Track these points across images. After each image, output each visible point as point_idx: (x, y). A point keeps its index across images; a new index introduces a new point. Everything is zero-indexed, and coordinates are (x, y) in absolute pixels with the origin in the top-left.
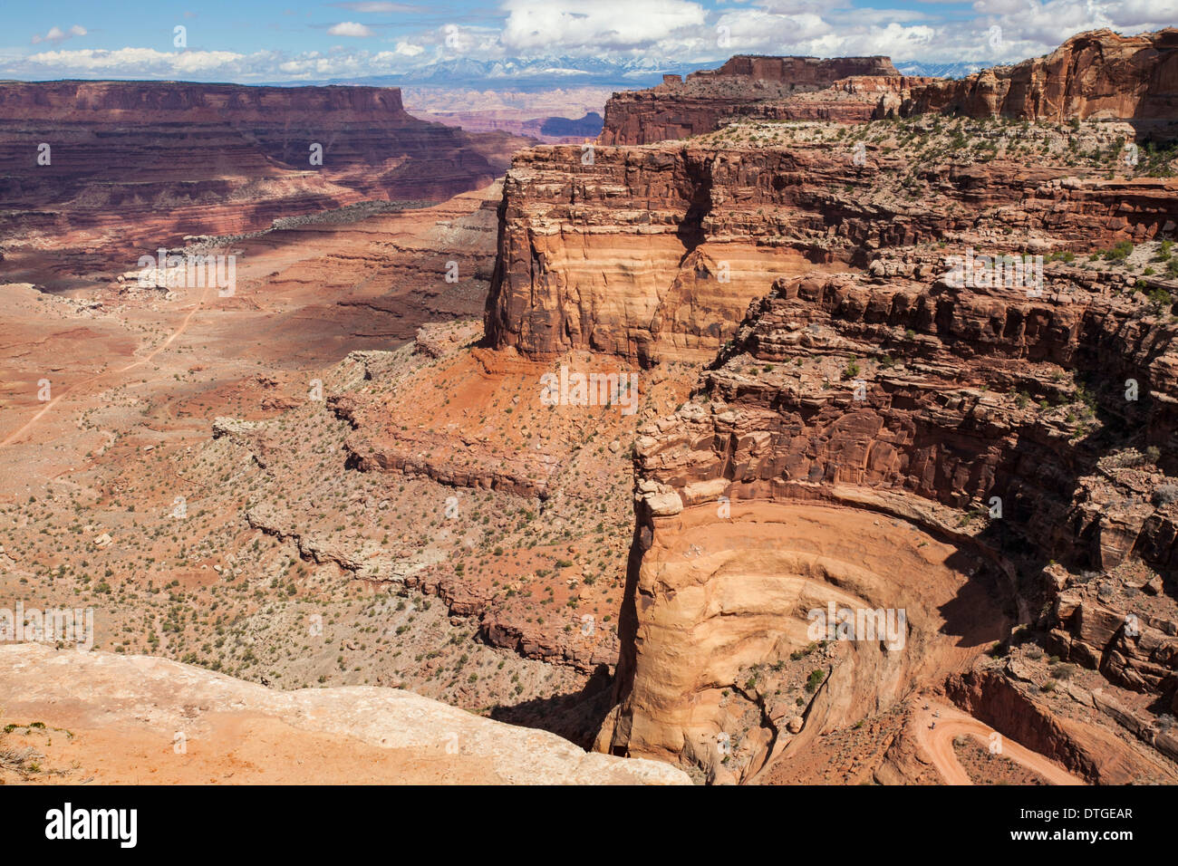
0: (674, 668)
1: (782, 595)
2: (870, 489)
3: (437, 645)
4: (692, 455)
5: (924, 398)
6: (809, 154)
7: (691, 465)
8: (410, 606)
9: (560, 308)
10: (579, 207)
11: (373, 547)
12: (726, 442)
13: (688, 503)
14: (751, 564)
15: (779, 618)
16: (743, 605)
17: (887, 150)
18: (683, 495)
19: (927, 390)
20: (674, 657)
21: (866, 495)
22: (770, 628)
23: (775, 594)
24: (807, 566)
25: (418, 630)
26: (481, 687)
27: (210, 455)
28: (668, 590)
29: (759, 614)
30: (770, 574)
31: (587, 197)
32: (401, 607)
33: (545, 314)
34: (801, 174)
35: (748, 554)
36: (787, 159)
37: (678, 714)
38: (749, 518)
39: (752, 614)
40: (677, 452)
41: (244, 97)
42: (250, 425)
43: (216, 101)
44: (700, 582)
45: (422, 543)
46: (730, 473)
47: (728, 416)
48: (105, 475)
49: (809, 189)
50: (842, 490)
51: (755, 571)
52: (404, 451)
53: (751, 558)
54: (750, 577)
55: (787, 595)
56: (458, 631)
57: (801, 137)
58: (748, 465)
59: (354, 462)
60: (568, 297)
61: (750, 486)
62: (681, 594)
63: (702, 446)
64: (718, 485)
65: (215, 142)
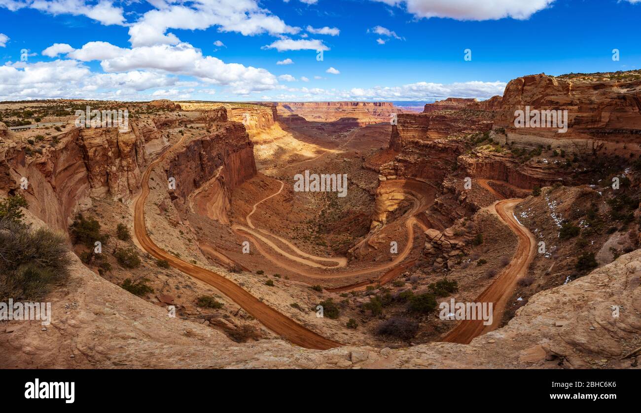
0: (380, 207)
3: (367, 200)
4: (389, 171)
6: (448, 116)
7: (389, 173)
8: (363, 193)
9: (402, 143)
10: (406, 125)
11: (363, 183)
12: (396, 169)
13: (387, 179)
14: (399, 191)
16: (396, 198)
17: (462, 115)
18: (387, 178)
20: (381, 206)
21: (422, 180)
25: (364, 198)
26: (372, 208)
27: (342, 164)
28: (381, 195)
29: (399, 200)
31: (407, 123)
32: (362, 193)
33: (399, 143)
34: (446, 119)
35: (398, 189)
36: (444, 117)
37: (381, 215)
38: (399, 182)
39: (397, 200)
40: (386, 170)
42: (349, 160)
44: (387, 193)
45: (372, 183)
46: (396, 174)
47: (397, 164)
48: (327, 166)
49: (448, 122)
50: (417, 179)
52: (371, 167)
54: (398, 193)
56: (370, 198)
57: (447, 113)
58: (400, 173)
59: (363, 168)
60: (403, 141)
61: (400, 177)
62: (383, 195)
63: (391, 169)
64: (394, 177)
65: (360, 111)
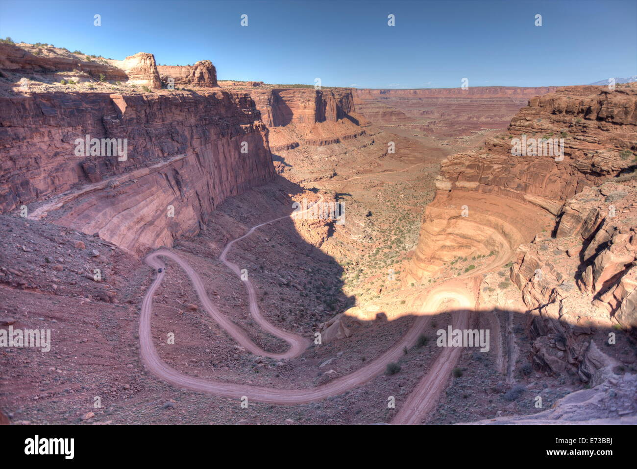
1: (483, 234)
2: (543, 198)
4: (464, 170)
5: (577, 153)
7: (462, 173)
12: (481, 167)
13: (456, 188)
14: (475, 218)
15: (478, 243)
16: (463, 233)
18: (453, 184)
19: (579, 149)
21: (539, 201)
22: (473, 246)
23: (479, 232)
24: (497, 225)
29: (470, 239)
30: (482, 224)
35: (476, 214)
38: (484, 201)
39: (466, 238)
40: (456, 167)
41: (519, 91)
43: (510, 92)
46: (480, 180)
47: (484, 156)
50: (529, 197)
51: (476, 222)
53: (476, 216)
54: (472, 224)
55: (485, 234)
58: (488, 178)
61: (489, 187)
63: (469, 167)
64: (474, 184)
